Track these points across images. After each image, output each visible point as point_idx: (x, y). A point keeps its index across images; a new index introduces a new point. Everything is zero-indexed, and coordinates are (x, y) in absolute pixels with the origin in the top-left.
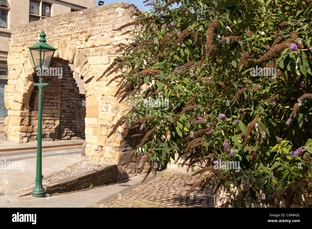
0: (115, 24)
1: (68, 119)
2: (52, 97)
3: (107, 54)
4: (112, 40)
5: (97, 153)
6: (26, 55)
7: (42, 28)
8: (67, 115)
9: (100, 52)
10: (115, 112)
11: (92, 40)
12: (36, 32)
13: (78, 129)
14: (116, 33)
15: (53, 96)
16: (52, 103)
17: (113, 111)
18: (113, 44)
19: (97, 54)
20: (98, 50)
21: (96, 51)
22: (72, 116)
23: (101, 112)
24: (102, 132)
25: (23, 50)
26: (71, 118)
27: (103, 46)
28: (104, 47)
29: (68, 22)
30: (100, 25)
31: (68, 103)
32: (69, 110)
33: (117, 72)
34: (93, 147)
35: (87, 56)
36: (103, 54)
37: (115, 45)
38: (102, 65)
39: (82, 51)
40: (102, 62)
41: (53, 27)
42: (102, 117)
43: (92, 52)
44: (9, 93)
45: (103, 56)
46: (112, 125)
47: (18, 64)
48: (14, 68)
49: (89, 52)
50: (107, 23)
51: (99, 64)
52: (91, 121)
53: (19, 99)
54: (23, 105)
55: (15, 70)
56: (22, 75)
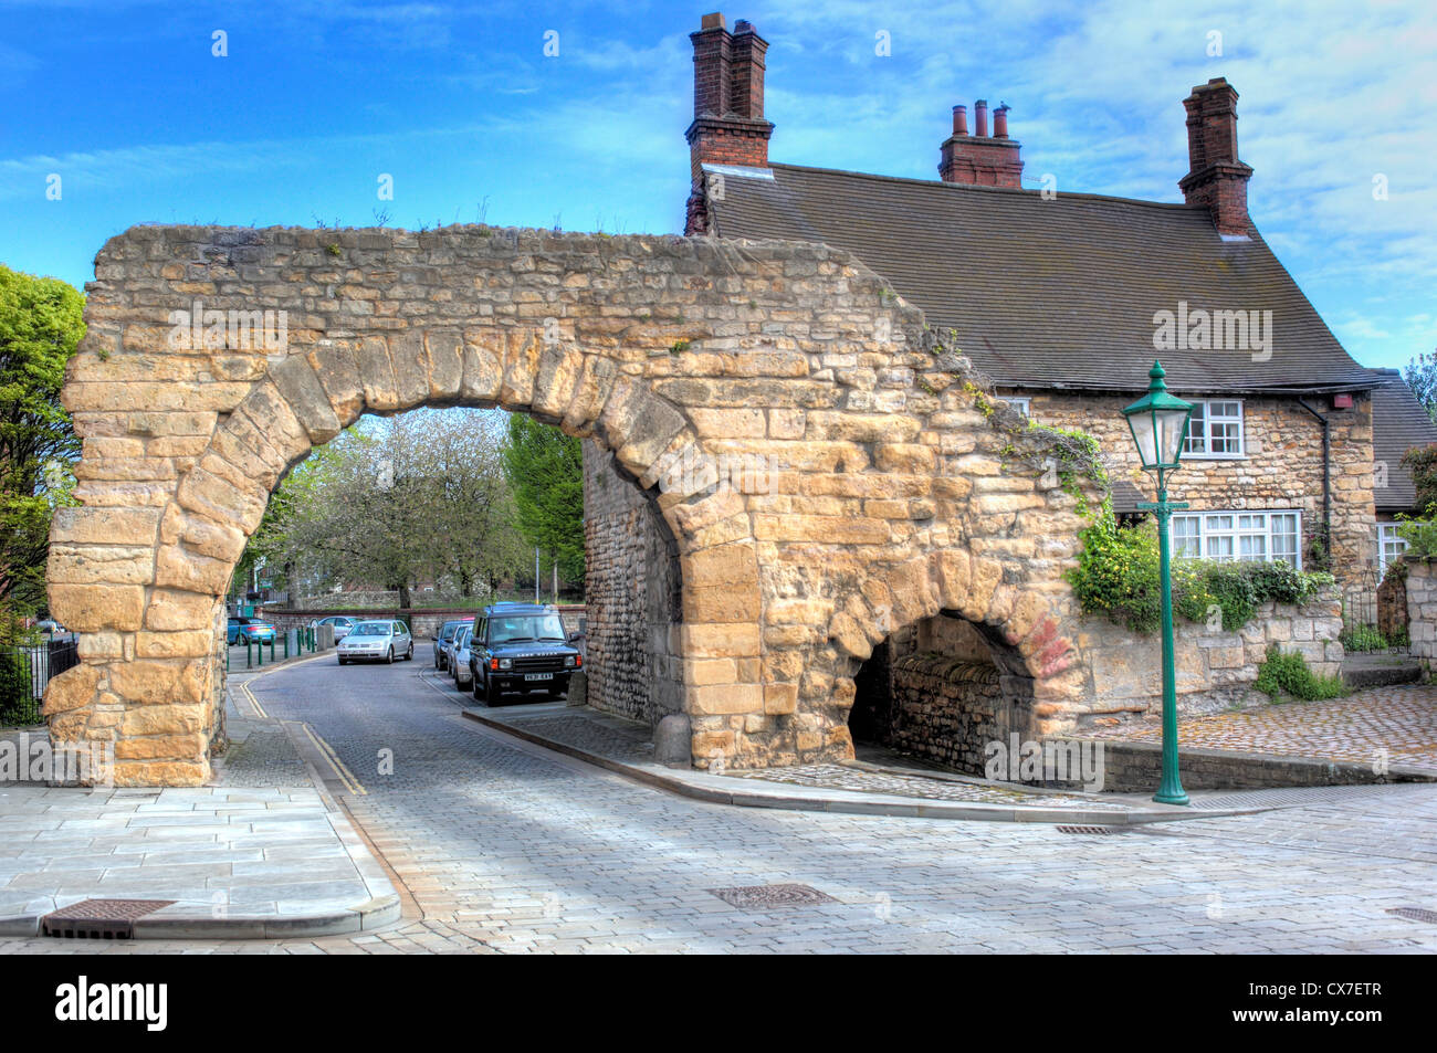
0: (820, 311)
3: (793, 406)
4: (814, 362)
5: (755, 745)
6: (249, 371)
7: (376, 264)
9: (762, 399)
10: (834, 595)
11: (718, 352)
12: (336, 277)
14: (829, 344)
17: (826, 594)
18: (819, 375)
19: (744, 402)
20: (753, 390)
21: (741, 392)
23: (777, 599)
24: (787, 668)
27: (776, 381)
28: (781, 382)
29: (560, 269)
30: (752, 307)
33: (840, 467)
34: (737, 724)
35: (689, 406)
36: (772, 404)
37: (829, 380)
38: (771, 442)
39: (662, 386)
40: (774, 432)
41: (465, 274)
42: (786, 618)
43: (714, 392)
44: (99, 550)
45: (775, 413)
46: (825, 639)
47: (181, 410)
48: (140, 426)
49: (701, 392)
50: (785, 304)
51: (755, 439)
52: (727, 635)
53: (194, 575)
54: (215, 600)
55: (156, 434)
56: (214, 461)
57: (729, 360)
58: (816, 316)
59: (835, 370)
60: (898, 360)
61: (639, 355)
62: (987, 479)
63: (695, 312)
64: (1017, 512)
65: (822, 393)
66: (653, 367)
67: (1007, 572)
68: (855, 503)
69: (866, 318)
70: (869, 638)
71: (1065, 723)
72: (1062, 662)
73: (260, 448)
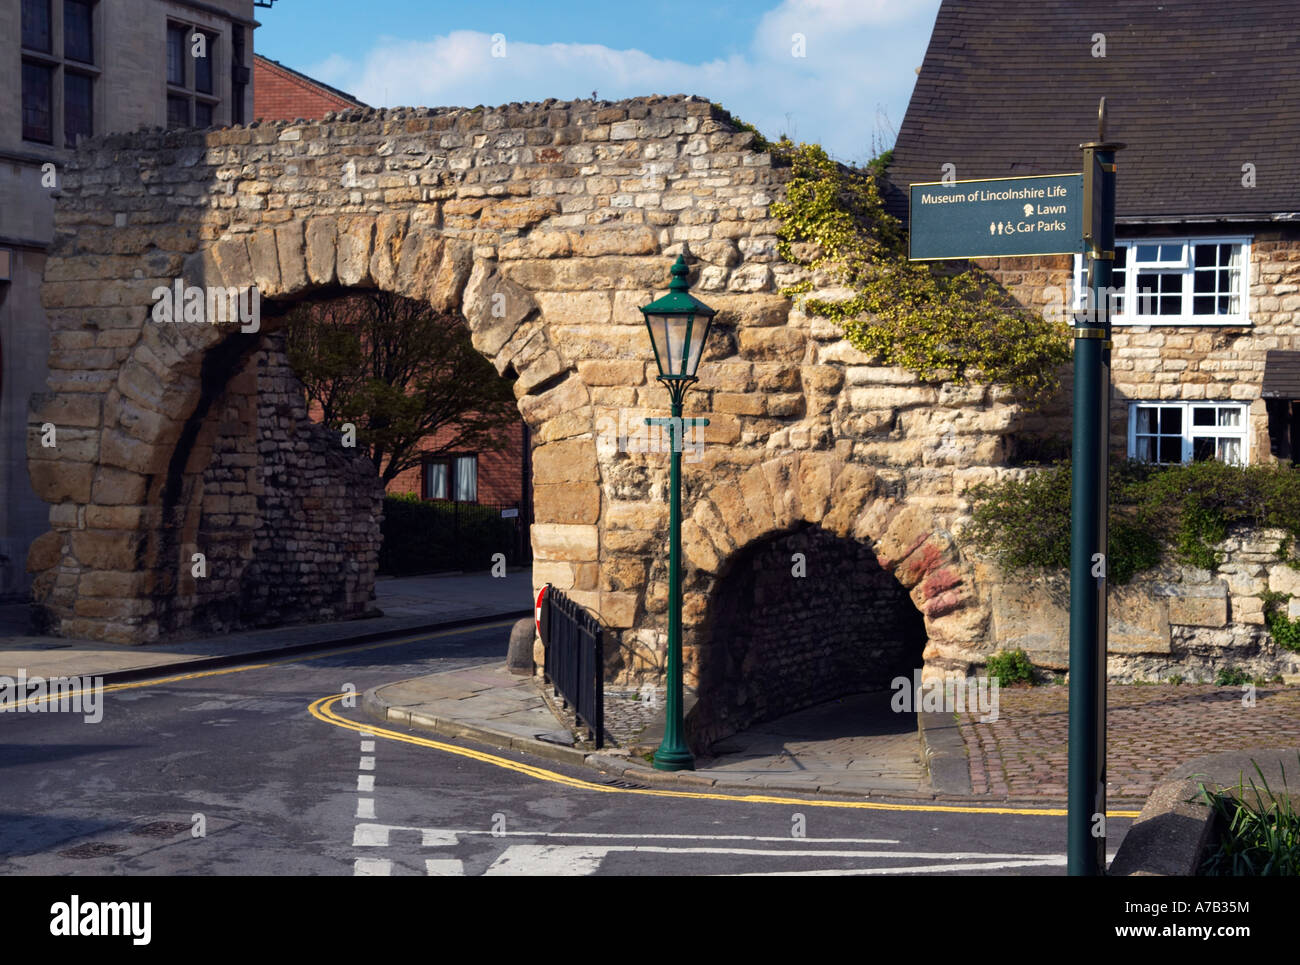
1: (272, 534)
2: (230, 442)
3: (639, 286)
4: (662, 236)
6: (170, 267)
7: (267, 159)
8: (271, 520)
9: (607, 280)
11: (560, 229)
12: (232, 174)
13: (305, 580)
14: (682, 213)
15: (234, 437)
16: (230, 468)
18: (668, 251)
19: (588, 284)
20: (597, 271)
21: (587, 272)
22: (286, 523)
23: (618, 501)
24: (626, 576)
25: (152, 246)
26: (281, 533)
27: (622, 258)
28: (628, 259)
30: (602, 178)
31: (273, 464)
32: (276, 496)
35: (538, 290)
36: (618, 286)
38: (615, 328)
39: (511, 269)
40: (618, 316)
41: (339, 162)
42: (621, 521)
43: (560, 274)
44: (61, 431)
45: (620, 295)
47: (119, 305)
48: (90, 320)
49: (548, 275)
50: (636, 172)
51: (600, 324)
52: (566, 537)
53: (128, 456)
54: (149, 479)
55: (101, 327)
56: (143, 353)
57: (574, 238)
58: (668, 183)
59: (686, 244)
60: (761, 229)
61: (492, 236)
62: (857, 368)
63: (545, 187)
64: (896, 409)
65: (668, 271)
66: (505, 249)
67: (878, 482)
68: (703, 395)
69: (727, 181)
70: (716, 551)
72: (950, 596)
73: (176, 339)
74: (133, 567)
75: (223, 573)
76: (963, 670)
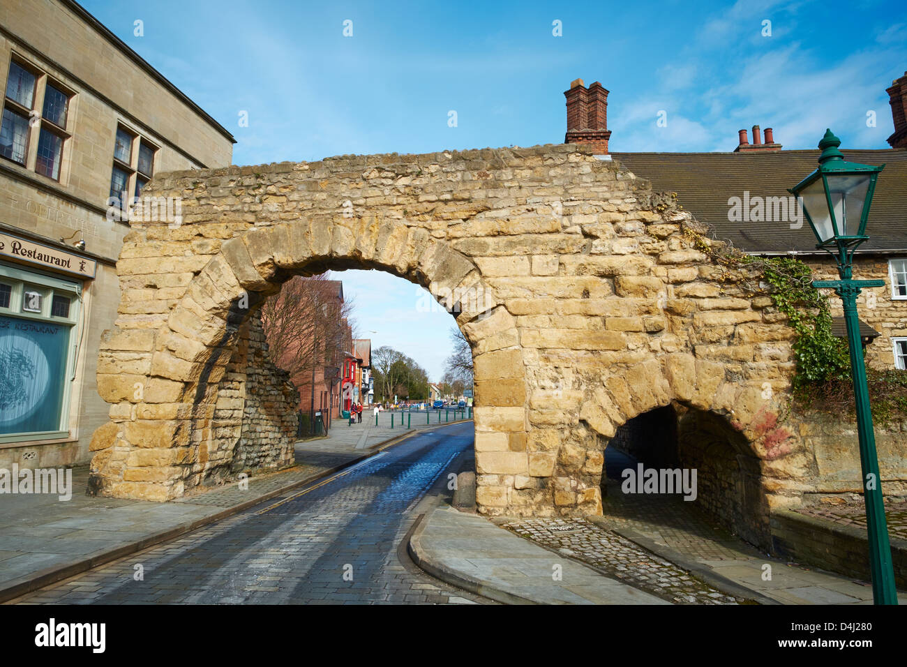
0: (569, 186)
1: (250, 422)
2: (234, 367)
3: (550, 252)
4: (565, 221)
5: (523, 498)
6: (210, 248)
7: (283, 181)
8: (250, 414)
9: (526, 249)
10: (584, 387)
11: (495, 219)
12: (261, 190)
14: (577, 208)
17: (577, 386)
18: (568, 230)
19: (514, 251)
20: (520, 243)
21: (511, 245)
23: (539, 390)
24: (546, 441)
25: (200, 235)
26: (254, 421)
27: (536, 235)
28: (540, 236)
29: (393, 175)
30: (520, 187)
33: (586, 294)
34: (509, 481)
35: (475, 256)
36: (534, 252)
37: (577, 233)
38: (534, 278)
39: (456, 244)
40: (536, 271)
41: (335, 182)
42: (543, 404)
43: (492, 246)
44: (123, 354)
45: (536, 258)
46: (576, 421)
47: (173, 272)
48: (151, 282)
49: (483, 246)
50: (543, 184)
51: (522, 276)
52: (501, 415)
53: (171, 369)
54: (188, 385)
55: (158, 287)
56: (188, 301)
57: (503, 224)
58: (566, 191)
59: (581, 225)
60: (632, 216)
61: (443, 224)
62: (707, 300)
63: (479, 195)
64: (736, 325)
65: (570, 242)
66: (452, 232)
67: (729, 372)
68: (598, 319)
69: (605, 189)
70: (612, 421)
71: (791, 499)
72: (784, 447)
73: (212, 293)
74: (170, 446)
75: (224, 447)
76: (799, 496)
